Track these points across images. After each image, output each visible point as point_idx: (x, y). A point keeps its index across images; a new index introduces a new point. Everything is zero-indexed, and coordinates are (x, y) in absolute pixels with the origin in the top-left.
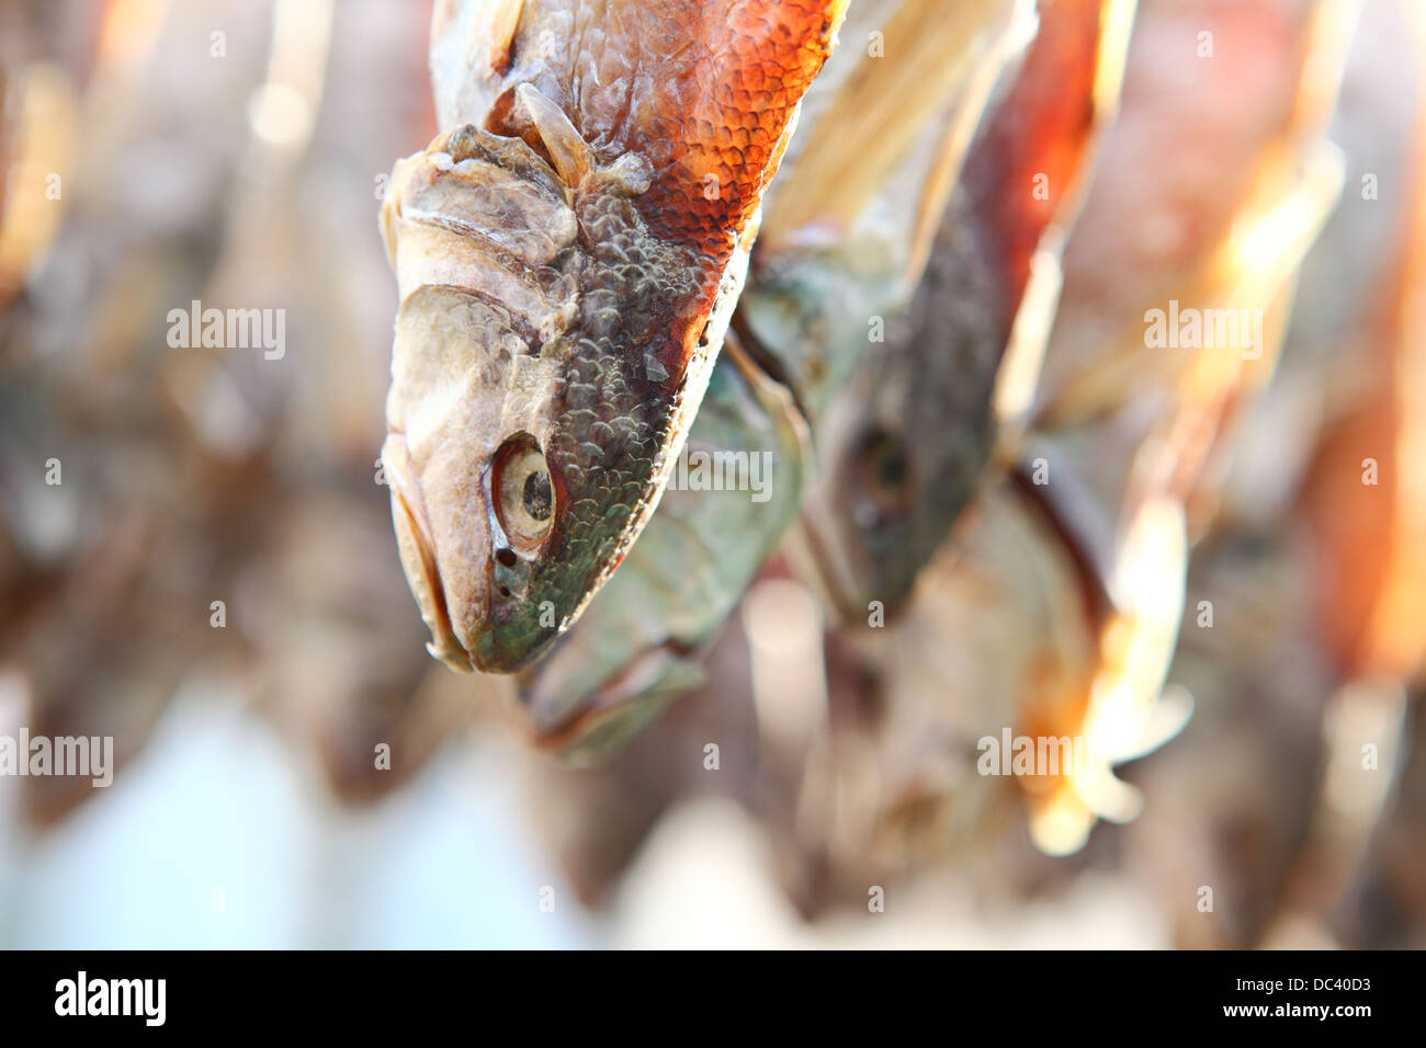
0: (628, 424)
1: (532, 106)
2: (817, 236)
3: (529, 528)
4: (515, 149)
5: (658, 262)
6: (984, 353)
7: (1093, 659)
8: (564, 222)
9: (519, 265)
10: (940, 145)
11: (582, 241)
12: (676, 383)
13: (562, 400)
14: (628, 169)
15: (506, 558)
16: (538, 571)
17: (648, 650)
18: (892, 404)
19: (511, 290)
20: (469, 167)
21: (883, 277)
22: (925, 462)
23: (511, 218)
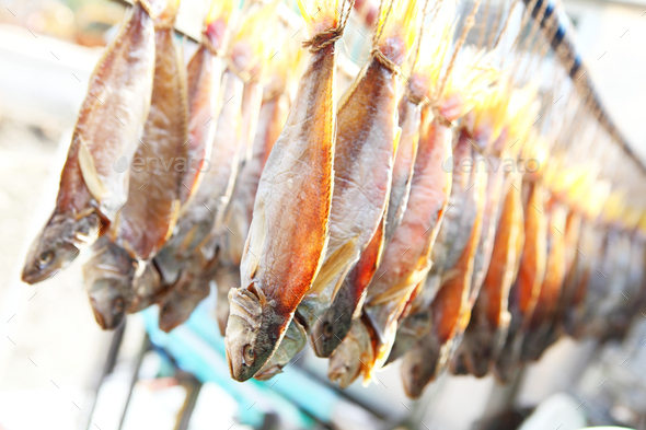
0: (268, 345)
1: (257, 287)
2: (313, 295)
3: (250, 359)
4: (253, 295)
5: (276, 318)
6: (350, 310)
7: (376, 354)
8: (260, 310)
9: (251, 316)
10: (339, 279)
11: (263, 314)
12: (278, 338)
13: (257, 341)
14: (272, 302)
15: (244, 365)
16: (250, 368)
17: (273, 367)
18: (330, 318)
19: (250, 320)
20: (244, 296)
21: (326, 303)
22: (335, 330)
23: (251, 307)
